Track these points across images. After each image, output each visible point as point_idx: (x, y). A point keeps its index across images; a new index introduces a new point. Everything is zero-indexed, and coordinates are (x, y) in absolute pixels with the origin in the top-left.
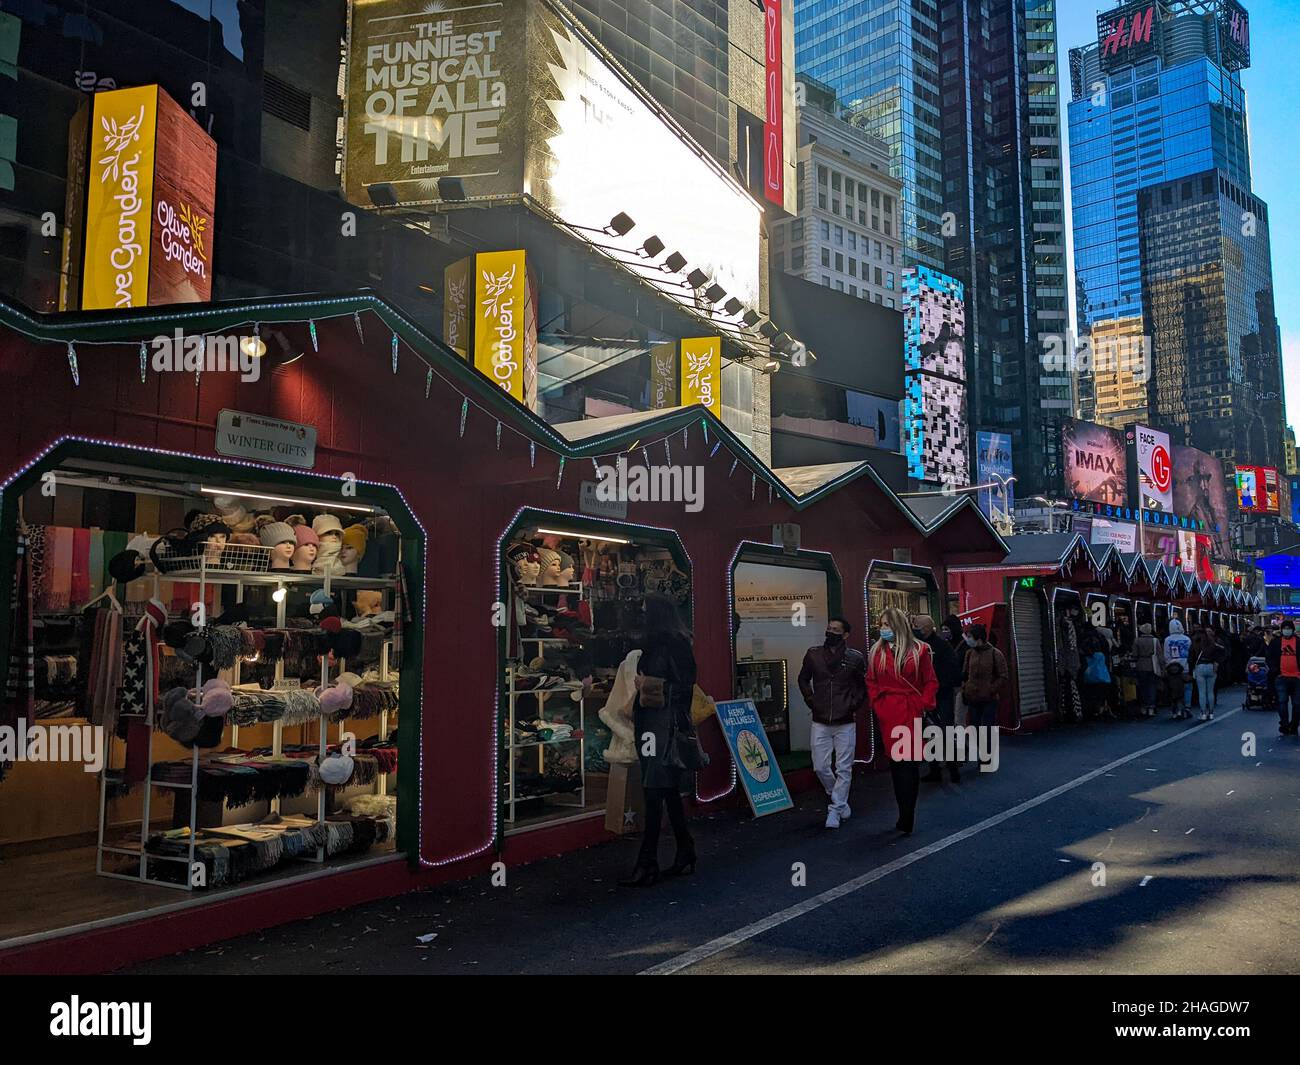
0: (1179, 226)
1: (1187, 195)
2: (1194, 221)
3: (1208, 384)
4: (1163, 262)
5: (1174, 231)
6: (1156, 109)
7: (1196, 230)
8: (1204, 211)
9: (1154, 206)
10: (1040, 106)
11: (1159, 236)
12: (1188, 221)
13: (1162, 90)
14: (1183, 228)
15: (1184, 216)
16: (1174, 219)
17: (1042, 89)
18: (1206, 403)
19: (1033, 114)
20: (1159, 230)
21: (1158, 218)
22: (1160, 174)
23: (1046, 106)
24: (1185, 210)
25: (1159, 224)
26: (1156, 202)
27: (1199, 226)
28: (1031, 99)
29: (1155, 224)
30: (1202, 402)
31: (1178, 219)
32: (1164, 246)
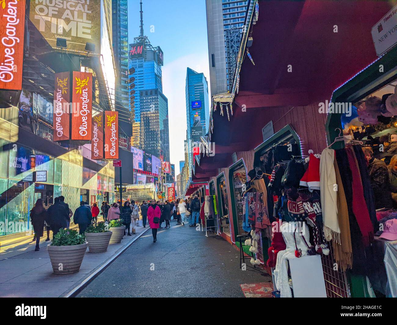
0: (149, 101)
1: (151, 94)
2: (153, 100)
3: (155, 141)
4: (145, 109)
5: (148, 102)
6: (142, 71)
7: (153, 103)
8: (155, 98)
9: (144, 95)
10: (124, 64)
11: (145, 103)
12: (151, 100)
13: (144, 66)
14: (150, 102)
15: (150, 99)
16: (148, 99)
17: (124, 60)
18: (154, 145)
19: (122, 66)
20: (144, 101)
21: (144, 98)
22: (143, 87)
23: (125, 64)
24: (151, 97)
25: (145, 100)
26: (144, 94)
27: (154, 102)
28: (122, 61)
29: (143, 100)
30: (153, 145)
31: (149, 99)
32: (146, 106)
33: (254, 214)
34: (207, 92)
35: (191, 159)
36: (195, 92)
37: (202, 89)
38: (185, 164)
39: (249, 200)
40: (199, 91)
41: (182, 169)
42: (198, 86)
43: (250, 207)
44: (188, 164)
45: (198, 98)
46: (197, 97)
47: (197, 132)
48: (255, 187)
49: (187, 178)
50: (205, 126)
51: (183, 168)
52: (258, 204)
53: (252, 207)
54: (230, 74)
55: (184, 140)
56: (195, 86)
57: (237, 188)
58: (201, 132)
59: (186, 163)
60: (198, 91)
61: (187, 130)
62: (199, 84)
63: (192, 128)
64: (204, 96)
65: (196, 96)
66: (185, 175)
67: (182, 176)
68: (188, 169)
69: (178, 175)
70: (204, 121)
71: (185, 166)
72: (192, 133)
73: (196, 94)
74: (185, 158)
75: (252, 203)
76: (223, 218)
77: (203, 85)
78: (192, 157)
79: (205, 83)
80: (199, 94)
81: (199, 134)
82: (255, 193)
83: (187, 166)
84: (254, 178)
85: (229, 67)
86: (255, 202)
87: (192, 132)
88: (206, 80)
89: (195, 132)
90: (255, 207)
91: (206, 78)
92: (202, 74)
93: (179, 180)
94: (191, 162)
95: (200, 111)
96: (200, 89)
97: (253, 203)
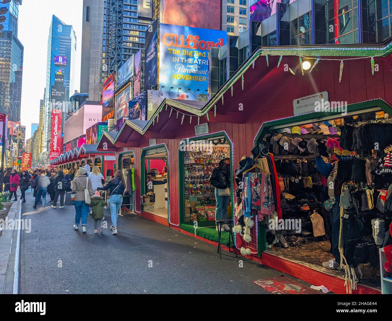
2: (3, 45)
3: (2, 95)
8: (7, 43)
27: (5, 47)
33: (258, 197)
34: (75, 49)
35: (47, 122)
36: (60, 46)
37: (69, 44)
38: (38, 128)
39: (252, 181)
40: (66, 45)
41: (33, 132)
42: (65, 40)
43: (254, 189)
44: (43, 128)
45: (64, 53)
46: (62, 52)
47: (58, 93)
48: (258, 167)
49: (40, 143)
50: (68, 86)
51: (36, 131)
52: (265, 187)
53: (256, 190)
54: (108, 34)
55: (41, 100)
56: (61, 39)
57: (187, 163)
58: (63, 93)
59: (40, 127)
60: (64, 45)
61: (45, 88)
62: (66, 38)
63: (52, 87)
64: (70, 52)
65: (60, 50)
66: (37, 141)
67: (34, 141)
68: (42, 133)
69: (28, 139)
70: (68, 81)
71: (38, 130)
72: (51, 93)
73: (60, 47)
74: (40, 120)
75: (256, 185)
76: (146, 195)
77: (70, 40)
78: (49, 120)
79: (73, 38)
80: (65, 49)
81: (60, 95)
82: (259, 174)
83: (41, 130)
84: (258, 156)
85: (108, 26)
86: (260, 184)
87: (52, 91)
88: (74, 34)
89: (55, 91)
90: (259, 190)
91: (75, 32)
92: (71, 26)
93: (29, 145)
94: (47, 126)
95: (64, 69)
96: (67, 44)
97: (258, 185)
